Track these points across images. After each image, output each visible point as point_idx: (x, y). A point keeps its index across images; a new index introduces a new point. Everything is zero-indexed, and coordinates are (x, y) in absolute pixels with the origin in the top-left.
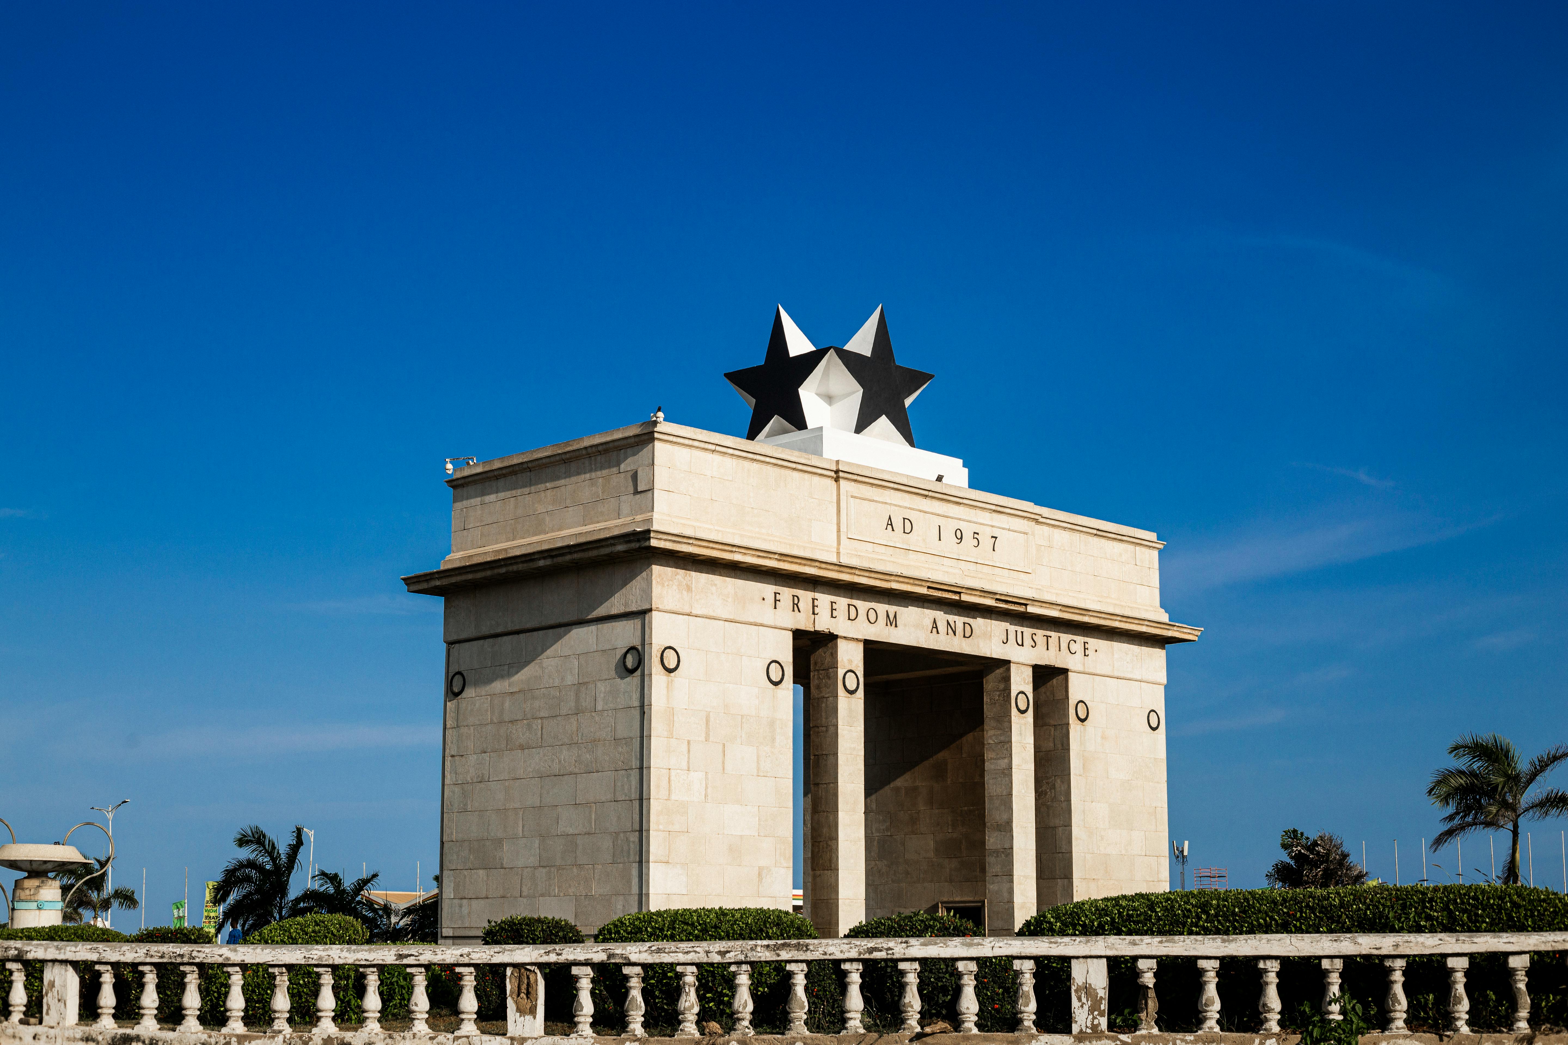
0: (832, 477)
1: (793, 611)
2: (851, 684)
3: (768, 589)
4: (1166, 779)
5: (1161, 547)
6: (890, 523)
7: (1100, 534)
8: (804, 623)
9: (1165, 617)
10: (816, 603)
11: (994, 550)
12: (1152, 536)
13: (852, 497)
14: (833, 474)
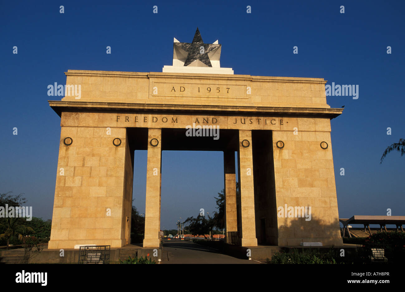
0: (147, 78)
1: (126, 121)
2: (154, 143)
3: (114, 116)
4: (333, 167)
5: (326, 82)
6: (173, 88)
7: (290, 82)
8: (131, 125)
9: (328, 107)
10: (137, 118)
11: (228, 92)
12: (322, 80)
13: (155, 83)
14: (146, 77)
